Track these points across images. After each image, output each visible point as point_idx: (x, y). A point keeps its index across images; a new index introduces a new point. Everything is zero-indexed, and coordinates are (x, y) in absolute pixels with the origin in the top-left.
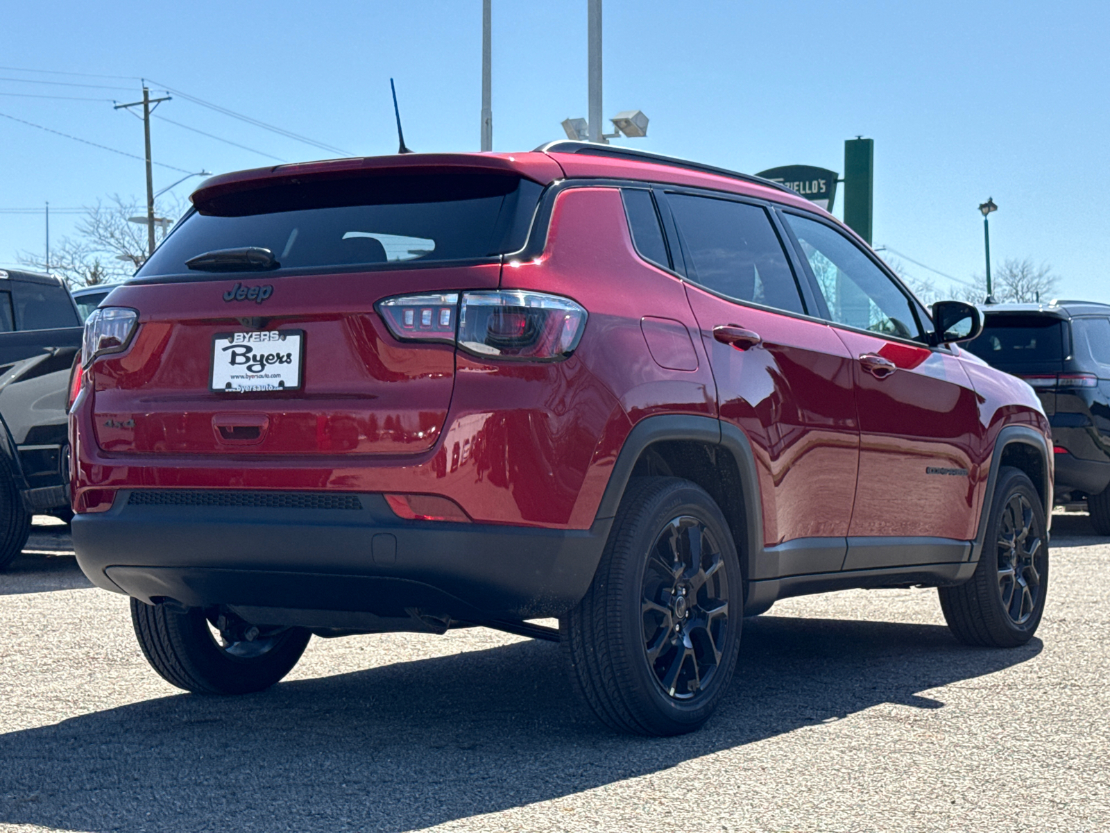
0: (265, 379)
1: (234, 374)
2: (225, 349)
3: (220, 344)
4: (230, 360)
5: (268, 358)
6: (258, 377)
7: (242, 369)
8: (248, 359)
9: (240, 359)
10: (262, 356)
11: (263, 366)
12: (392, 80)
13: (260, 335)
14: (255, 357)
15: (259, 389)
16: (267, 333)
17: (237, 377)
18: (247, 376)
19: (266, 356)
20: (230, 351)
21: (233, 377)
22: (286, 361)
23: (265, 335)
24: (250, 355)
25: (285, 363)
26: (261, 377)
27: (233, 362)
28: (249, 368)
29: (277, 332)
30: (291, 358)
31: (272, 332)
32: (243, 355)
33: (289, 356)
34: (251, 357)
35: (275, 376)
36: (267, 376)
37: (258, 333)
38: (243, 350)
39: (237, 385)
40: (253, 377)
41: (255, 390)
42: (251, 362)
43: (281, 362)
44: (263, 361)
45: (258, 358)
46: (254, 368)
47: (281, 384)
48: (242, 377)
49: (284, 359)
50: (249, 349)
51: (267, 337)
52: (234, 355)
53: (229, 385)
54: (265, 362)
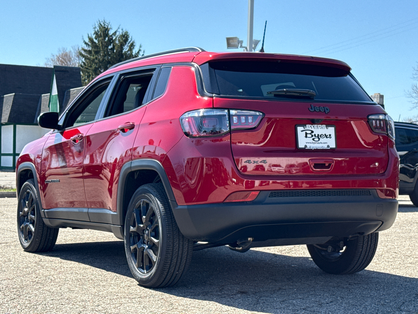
0: (321, 144)
1: (307, 142)
2: (302, 131)
3: (300, 129)
4: (305, 136)
5: (321, 136)
6: (317, 143)
7: (310, 140)
8: (312, 136)
9: (309, 136)
10: (318, 135)
11: (319, 139)
12: (266, 21)
13: (318, 126)
14: (315, 135)
15: (320, 148)
16: (321, 125)
17: (309, 143)
18: (313, 143)
19: (320, 135)
20: (305, 132)
21: (307, 143)
22: (329, 137)
23: (320, 126)
24: (313, 134)
25: (329, 138)
26: (319, 143)
27: (306, 137)
28: (313, 139)
29: (325, 125)
30: (331, 136)
31: (323, 125)
32: (310, 134)
33: (330, 135)
34: (313, 135)
35: (325, 143)
36: (321, 143)
37: (317, 125)
38: (310, 132)
39: (309, 146)
40: (315, 143)
41: (318, 148)
42: (314, 137)
43: (327, 137)
44: (319, 137)
45: (317, 135)
46: (315, 140)
47: (328, 146)
48: (311, 143)
49: (328, 136)
50: (312, 132)
51: (321, 127)
52: (306, 134)
53: (306, 146)
54: (320, 137)
